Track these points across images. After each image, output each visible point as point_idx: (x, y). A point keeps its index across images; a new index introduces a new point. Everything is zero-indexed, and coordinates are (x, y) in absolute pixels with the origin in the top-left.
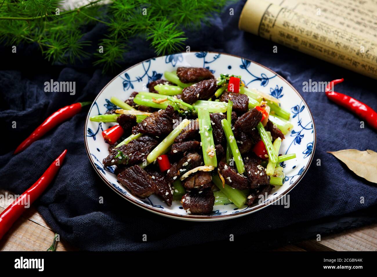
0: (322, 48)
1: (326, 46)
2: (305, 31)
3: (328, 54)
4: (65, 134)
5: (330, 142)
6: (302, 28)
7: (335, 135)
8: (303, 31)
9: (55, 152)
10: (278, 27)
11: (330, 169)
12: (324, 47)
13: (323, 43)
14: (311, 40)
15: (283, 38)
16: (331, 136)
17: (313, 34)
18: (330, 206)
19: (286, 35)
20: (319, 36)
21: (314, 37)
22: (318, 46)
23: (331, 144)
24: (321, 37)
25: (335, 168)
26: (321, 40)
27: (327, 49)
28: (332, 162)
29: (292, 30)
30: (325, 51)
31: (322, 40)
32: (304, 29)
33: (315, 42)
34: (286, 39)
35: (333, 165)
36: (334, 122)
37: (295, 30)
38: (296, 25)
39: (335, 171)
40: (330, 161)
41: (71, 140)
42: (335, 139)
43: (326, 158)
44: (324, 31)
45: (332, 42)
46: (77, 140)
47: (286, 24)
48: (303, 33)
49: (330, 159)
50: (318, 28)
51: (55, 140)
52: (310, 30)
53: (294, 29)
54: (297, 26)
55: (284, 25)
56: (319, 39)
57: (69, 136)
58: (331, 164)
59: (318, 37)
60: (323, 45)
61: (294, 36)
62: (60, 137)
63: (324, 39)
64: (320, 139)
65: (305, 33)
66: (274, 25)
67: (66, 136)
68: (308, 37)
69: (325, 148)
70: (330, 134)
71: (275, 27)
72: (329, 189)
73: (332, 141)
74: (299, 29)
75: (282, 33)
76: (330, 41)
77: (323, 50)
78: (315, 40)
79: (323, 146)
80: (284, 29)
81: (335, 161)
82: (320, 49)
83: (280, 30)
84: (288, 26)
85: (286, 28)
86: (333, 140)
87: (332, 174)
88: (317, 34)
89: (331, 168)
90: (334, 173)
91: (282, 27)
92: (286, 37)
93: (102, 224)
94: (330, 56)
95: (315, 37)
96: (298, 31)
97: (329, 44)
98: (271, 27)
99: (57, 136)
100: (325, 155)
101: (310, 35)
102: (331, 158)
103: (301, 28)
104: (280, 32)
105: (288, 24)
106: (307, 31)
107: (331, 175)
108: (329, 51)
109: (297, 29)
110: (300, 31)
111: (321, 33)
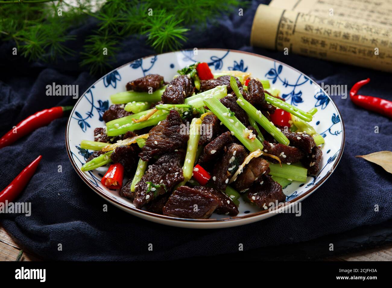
0: (355, 48)
1: (360, 45)
2: (332, 32)
3: (364, 54)
4: (40, 138)
5: (361, 147)
6: (329, 30)
7: (367, 139)
8: (330, 33)
9: (26, 158)
10: (300, 33)
11: (360, 175)
12: (358, 47)
13: (356, 42)
14: (341, 41)
15: (307, 45)
16: (363, 140)
17: (342, 34)
18: (363, 214)
19: (310, 40)
20: (351, 35)
21: (344, 37)
22: (350, 47)
23: (361, 149)
24: (353, 36)
25: (367, 175)
26: (353, 40)
27: (362, 48)
28: (363, 167)
29: (317, 33)
30: (360, 51)
31: (355, 39)
32: (331, 30)
33: (346, 42)
34: (311, 45)
35: (364, 171)
36: (366, 127)
37: (321, 33)
38: (320, 27)
39: (366, 177)
40: (360, 166)
41: (47, 144)
42: (367, 143)
43: (355, 163)
44: (354, 30)
45: (367, 40)
46: (56, 144)
47: (308, 28)
48: (330, 35)
49: (360, 164)
50: (347, 26)
51: (27, 145)
52: (337, 30)
53: (319, 32)
54: (322, 29)
55: (306, 29)
56: (351, 38)
57: (45, 141)
58: (362, 170)
59: (349, 36)
60: (356, 44)
61: (320, 39)
62: (33, 141)
63: (357, 37)
64: (349, 143)
65: (332, 35)
66: (294, 31)
67: (41, 140)
68: (338, 38)
69: (353, 152)
70: (361, 138)
71: (295, 34)
72: (359, 194)
73: (362, 145)
74: (326, 31)
75: (305, 39)
76: (364, 39)
77: (357, 51)
78: (345, 40)
79: (351, 150)
80: (307, 34)
81: (366, 165)
82: (353, 50)
83: (303, 36)
84: (312, 30)
85: (310, 32)
86: (364, 144)
87: (363, 180)
88: (348, 34)
89: (362, 174)
90: (365, 180)
91: (305, 31)
92: (310, 43)
93: (88, 233)
94: (367, 57)
95: (346, 36)
96: (324, 34)
97: (363, 42)
98: (291, 35)
99: (31, 140)
100: (354, 159)
101: (340, 36)
102: (362, 163)
103: (327, 30)
104: (302, 38)
105: (311, 28)
106: (335, 32)
107: (362, 182)
108: (364, 50)
109: (323, 31)
110: (326, 34)
111: (352, 32)
